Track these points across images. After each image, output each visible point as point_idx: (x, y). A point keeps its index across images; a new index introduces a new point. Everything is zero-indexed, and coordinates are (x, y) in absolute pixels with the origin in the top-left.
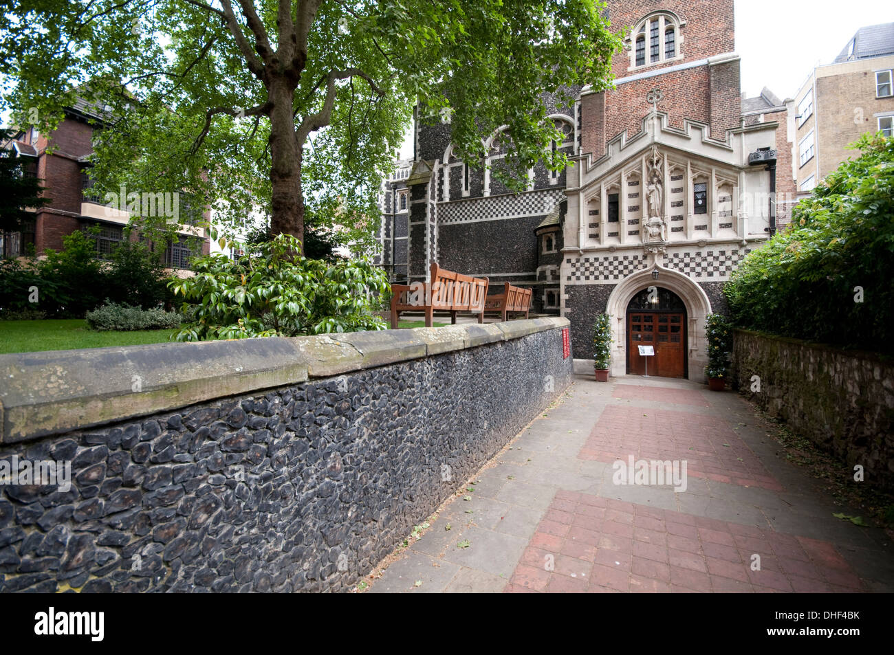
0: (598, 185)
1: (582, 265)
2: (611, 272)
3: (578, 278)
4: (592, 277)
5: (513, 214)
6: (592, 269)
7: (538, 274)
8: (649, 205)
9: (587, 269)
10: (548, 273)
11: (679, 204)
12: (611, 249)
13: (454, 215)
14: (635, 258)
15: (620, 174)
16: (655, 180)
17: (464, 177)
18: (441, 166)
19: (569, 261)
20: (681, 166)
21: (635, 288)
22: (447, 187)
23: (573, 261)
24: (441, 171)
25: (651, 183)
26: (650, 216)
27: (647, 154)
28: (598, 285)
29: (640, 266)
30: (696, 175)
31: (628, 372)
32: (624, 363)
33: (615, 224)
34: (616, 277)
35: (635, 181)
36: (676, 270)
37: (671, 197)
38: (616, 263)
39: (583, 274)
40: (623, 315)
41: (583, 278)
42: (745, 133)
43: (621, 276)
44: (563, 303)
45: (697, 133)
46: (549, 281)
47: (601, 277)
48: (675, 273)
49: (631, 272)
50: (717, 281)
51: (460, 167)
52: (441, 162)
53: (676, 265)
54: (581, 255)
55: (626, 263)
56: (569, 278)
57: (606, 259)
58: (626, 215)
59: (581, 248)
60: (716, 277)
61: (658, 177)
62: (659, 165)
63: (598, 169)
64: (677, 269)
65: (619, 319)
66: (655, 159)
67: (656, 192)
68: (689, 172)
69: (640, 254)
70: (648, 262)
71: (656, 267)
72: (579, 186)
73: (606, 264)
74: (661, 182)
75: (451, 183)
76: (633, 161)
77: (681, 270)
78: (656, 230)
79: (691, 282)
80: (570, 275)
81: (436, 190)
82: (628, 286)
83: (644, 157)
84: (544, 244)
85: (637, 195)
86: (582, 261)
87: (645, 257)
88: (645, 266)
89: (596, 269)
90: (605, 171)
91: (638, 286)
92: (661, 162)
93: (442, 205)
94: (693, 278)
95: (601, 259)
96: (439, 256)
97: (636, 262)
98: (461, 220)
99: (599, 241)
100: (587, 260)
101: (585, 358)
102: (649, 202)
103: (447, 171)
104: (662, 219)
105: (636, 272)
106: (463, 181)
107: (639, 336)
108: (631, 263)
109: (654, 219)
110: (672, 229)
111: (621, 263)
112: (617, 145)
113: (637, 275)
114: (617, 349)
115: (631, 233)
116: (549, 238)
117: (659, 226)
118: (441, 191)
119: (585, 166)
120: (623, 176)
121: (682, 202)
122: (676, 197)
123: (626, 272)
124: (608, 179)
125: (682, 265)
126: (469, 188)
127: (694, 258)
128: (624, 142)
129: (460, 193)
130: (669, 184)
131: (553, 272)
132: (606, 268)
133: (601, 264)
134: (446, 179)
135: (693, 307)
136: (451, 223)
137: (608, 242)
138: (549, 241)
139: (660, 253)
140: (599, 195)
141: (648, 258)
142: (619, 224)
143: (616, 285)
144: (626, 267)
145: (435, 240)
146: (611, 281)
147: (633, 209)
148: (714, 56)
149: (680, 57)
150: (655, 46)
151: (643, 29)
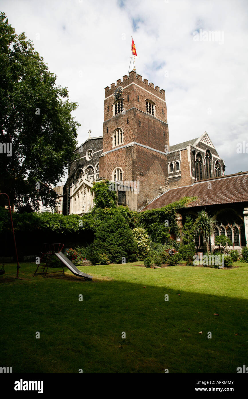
27: (83, 185)
61: (85, 192)
63: (75, 190)
67: (85, 197)
76: (81, 188)
78: (83, 209)
92: (86, 188)
117: (84, 207)
120: (80, 192)
130: (87, 194)
140: (76, 198)
147: (82, 202)
148: (130, 143)
149: (123, 143)
150: (119, 139)
151: (116, 133)
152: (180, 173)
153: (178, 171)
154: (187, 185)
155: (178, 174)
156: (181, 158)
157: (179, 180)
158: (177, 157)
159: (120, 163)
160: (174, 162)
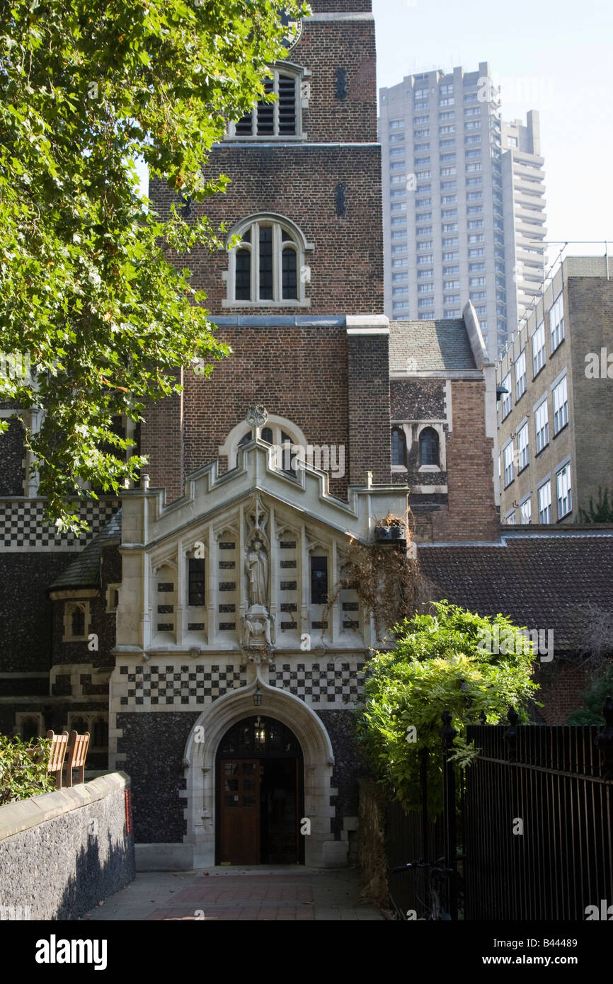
0: (174, 544)
1: (147, 677)
2: (193, 692)
3: (139, 701)
4: (162, 700)
6: (162, 685)
7: (53, 681)
8: (249, 585)
9: (154, 685)
10: (75, 680)
11: (291, 586)
12: (194, 653)
14: (230, 668)
15: (207, 530)
16: (258, 545)
19: (124, 670)
20: (292, 529)
21: (230, 717)
23: (132, 670)
25: (251, 549)
26: (251, 603)
27: (246, 503)
28: (171, 714)
29: (236, 683)
30: (312, 545)
31: (218, 863)
32: (211, 845)
33: (199, 609)
34: (200, 700)
35: (229, 544)
36: (286, 692)
37: (278, 574)
38: (200, 677)
39: (147, 693)
40: (211, 763)
41: (147, 700)
42: (371, 495)
43: (208, 699)
44: (113, 744)
45: (313, 483)
46: (78, 695)
47: (178, 700)
48: (284, 696)
49: (223, 691)
50: (340, 708)
53: (287, 683)
54: (144, 660)
55: (215, 677)
56: (124, 701)
57: (185, 669)
58: (215, 597)
59: (145, 649)
60: (338, 704)
61: (261, 542)
62: (264, 524)
63: (172, 517)
64: (288, 688)
65: (205, 771)
66: (258, 514)
67: (259, 564)
68: (303, 539)
69: (236, 663)
70: (247, 676)
71: (259, 687)
72: (143, 542)
74: (265, 549)
76: (227, 511)
77: (294, 691)
78: (258, 626)
79: (306, 711)
80: (126, 695)
82: (218, 715)
83: (241, 507)
84: (68, 620)
85: (231, 565)
86: (147, 670)
87: (243, 669)
88: (244, 684)
89: (170, 685)
90: (184, 522)
91: (234, 713)
92: (266, 518)
94: (308, 705)
95: (177, 670)
97: (230, 676)
99: (174, 639)
100: (154, 669)
101: (151, 842)
102: (249, 578)
104: (268, 609)
105: (231, 692)
107: (236, 798)
108: (223, 677)
109: (257, 609)
110: (282, 623)
111: (208, 677)
112: (202, 483)
113: (231, 697)
114: (201, 821)
115: (223, 627)
116: (78, 609)
117: (262, 620)
119: (153, 509)
120: (211, 533)
121: (295, 583)
122: (288, 575)
123: (215, 692)
124: (190, 535)
125: (294, 683)
127: (310, 673)
128: (213, 481)
130: (276, 554)
131: (85, 679)
132: (185, 684)
133: (178, 678)
135: (310, 748)
137: (188, 642)
138: (79, 616)
139: (264, 663)
140: (174, 560)
141: (248, 670)
142: (206, 609)
143: (199, 713)
144: (215, 684)
146: (193, 706)
147: (226, 587)
148: (354, 313)
149: (304, 302)
150: (266, 271)
151: (247, 237)
152: (441, 478)
153: (433, 469)
154: (477, 539)
155: (430, 483)
156: (448, 410)
157: (436, 509)
158: (432, 403)
159: (286, 397)
160: (415, 427)
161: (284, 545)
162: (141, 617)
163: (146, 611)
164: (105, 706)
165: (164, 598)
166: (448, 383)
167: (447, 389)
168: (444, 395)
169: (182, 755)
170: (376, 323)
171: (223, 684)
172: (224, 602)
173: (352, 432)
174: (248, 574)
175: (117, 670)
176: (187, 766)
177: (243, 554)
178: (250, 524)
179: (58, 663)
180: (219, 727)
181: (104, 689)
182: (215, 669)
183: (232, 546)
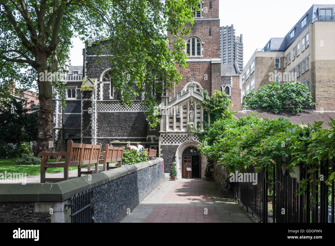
1: (167, 138)
2: (177, 141)
3: (165, 143)
4: (170, 143)
5: (135, 110)
6: (170, 139)
7: (147, 139)
8: (190, 117)
10: (152, 139)
11: (199, 118)
12: (177, 133)
13: (105, 107)
14: (185, 136)
15: (180, 105)
16: (192, 109)
17: (111, 89)
18: (99, 82)
19: (162, 136)
20: (200, 105)
21: (185, 147)
22: (101, 93)
23: (164, 136)
24: (99, 85)
25: (190, 109)
27: (189, 99)
28: (172, 146)
29: (187, 139)
30: (204, 109)
31: (182, 177)
32: (181, 174)
33: (179, 123)
34: (179, 143)
35: (185, 108)
37: (197, 115)
38: (179, 138)
39: (167, 141)
40: (181, 156)
41: (167, 143)
44: (160, 152)
46: (153, 142)
47: (174, 143)
48: (198, 142)
49: (184, 141)
51: (109, 84)
52: (98, 80)
54: (167, 134)
55: (182, 138)
56: (162, 143)
57: (175, 136)
58: (182, 120)
59: (167, 131)
62: (193, 104)
65: (180, 158)
67: (192, 113)
68: (202, 107)
69: (187, 135)
70: (189, 138)
71: (192, 140)
73: (175, 138)
74: (193, 110)
75: (104, 91)
76: (185, 101)
78: (192, 126)
80: (162, 141)
81: (96, 94)
82: (183, 146)
83: (188, 100)
85: (186, 113)
86: (167, 136)
87: (188, 136)
88: (188, 139)
89: (172, 139)
91: (186, 146)
92: (194, 102)
93: (99, 102)
95: (174, 136)
96: (97, 127)
97: (185, 138)
98: (109, 110)
99: (173, 129)
100: (169, 136)
101: (167, 173)
102: (190, 116)
103: (102, 85)
104: (194, 123)
105: (185, 141)
106: (110, 91)
107: (187, 164)
108: (184, 138)
109: (191, 123)
110: (197, 126)
111: (180, 138)
112: (179, 95)
113: (186, 142)
114: (179, 169)
115: (184, 127)
118: (98, 95)
123: (182, 141)
126: (113, 95)
128: (182, 94)
129: (109, 97)
130: (196, 111)
131: (154, 138)
133: (174, 138)
134: (101, 89)
136: (104, 112)
137: (176, 130)
139: (193, 135)
141: (189, 136)
142: (180, 123)
143: (179, 146)
144: (182, 139)
145: (96, 119)
146: (177, 144)
147: (185, 118)
148: (213, 58)
149: (202, 56)
150: (193, 49)
151: (189, 41)
152: (230, 97)
153: (228, 95)
156: (232, 83)
158: (228, 81)
159: (197, 77)
160: (224, 86)
161: (197, 109)
162: (166, 124)
163: (167, 123)
164: (158, 144)
165: (171, 120)
166: (232, 77)
167: (232, 78)
168: (231, 79)
169: (175, 155)
170: (218, 60)
171: (184, 139)
172: (184, 121)
173: (212, 85)
174: (189, 115)
175: (161, 136)
176: (176, 157)
177: (188, 110)
178: (190, 104)
179: (148, 135)
180: (183, 149)
181: (158, 141)
182: (182, 136)
183: (186, 109)
